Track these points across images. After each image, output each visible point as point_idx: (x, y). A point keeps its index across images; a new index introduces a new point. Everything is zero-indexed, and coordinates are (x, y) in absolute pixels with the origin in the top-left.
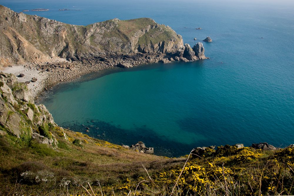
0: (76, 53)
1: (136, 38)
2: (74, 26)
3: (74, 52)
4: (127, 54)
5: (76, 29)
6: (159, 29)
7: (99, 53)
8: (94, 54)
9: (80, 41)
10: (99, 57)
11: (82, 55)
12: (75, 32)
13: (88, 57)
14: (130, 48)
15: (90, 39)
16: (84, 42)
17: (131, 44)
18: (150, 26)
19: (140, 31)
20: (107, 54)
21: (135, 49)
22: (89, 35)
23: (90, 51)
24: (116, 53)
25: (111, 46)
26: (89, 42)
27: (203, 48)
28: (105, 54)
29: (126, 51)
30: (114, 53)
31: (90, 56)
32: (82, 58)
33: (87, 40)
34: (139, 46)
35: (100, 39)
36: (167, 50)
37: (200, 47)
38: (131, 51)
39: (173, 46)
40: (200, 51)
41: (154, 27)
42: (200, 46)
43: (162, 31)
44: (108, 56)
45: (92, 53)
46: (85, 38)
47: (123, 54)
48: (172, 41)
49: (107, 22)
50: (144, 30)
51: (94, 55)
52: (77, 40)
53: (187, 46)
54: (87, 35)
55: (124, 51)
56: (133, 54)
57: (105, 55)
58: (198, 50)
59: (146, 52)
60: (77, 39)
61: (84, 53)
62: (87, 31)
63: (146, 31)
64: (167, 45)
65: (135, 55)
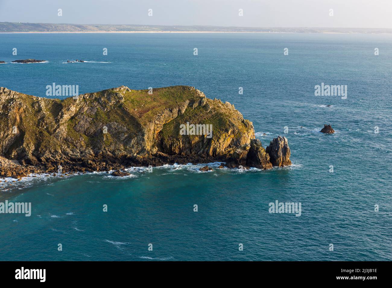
0: (37, 149)
1: (157, 124)
2: (40, 99)
3: (33, 148)
4: (135, 154)
5: (43, 104)
6: (206, 107)
7: (81, 153)
8: (71, 153)
9: (47, 128)
10: (80, 160)
11: (47, 155)
12: (40, 110)
13: (58, 158)
14: (141, 145)
15: (67, 124)
16: (55, 130)
17: (143, 135)
18: (188, 102)
19: (167, 112)
20: (96, 154)
21: (153, 146)
22: (66, 117)
23: (65, 147)
24: (113, 152)
25: (105, 139)
26: (64, 129)
27: (288, 147)
28: (92, 153)
29: (133, 150)
30: (110, 152)
31: (64, 156)
32: (47, 160)
33: (61, 127)
34: (162, 140)
35: (87, 125)
36: (218, 150)
37: (280, 146)
38: (143, 150)
39: (231, 143)
40: (281, 153)
41: (196, 105)
42: (282, 143)
43: (211, 112)
44: (97, 157)
45: (68, 150)
46: (57, 121)
47: (126, 156)
48: (230, 132)
49: (103, 92)
50: (175, 111)
51: (71, 155)
52: (41, 126)
53: (256, 143)
54: (62, 117)
55: (130, 149)
56: (147, 155)
57: (92, 155)
58: (277, 151)
59: (175, 153)
60: (42, 124)
61: (53, 151)
62: (63, 110)
63: (179, 111)
64: (218, 141)
65: (151, 157)
